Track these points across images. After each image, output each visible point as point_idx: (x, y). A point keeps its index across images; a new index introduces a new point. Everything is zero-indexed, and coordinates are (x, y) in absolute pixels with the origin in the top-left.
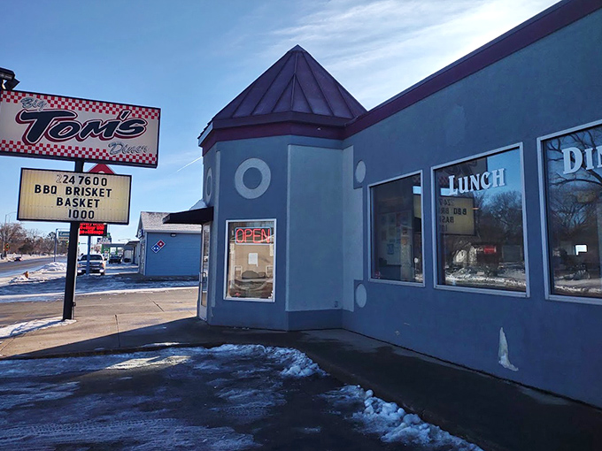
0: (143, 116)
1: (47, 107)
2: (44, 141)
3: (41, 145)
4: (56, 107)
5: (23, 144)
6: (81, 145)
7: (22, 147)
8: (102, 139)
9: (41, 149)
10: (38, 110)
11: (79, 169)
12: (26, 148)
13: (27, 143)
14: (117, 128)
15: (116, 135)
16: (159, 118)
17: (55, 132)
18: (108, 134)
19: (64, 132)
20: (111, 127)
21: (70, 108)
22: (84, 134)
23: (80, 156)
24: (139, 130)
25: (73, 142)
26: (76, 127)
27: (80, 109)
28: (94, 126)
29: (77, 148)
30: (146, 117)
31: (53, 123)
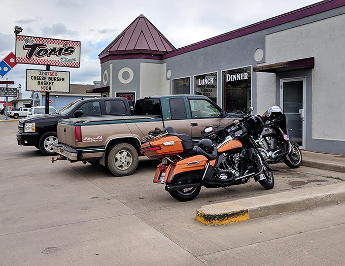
0: (73, 45)
1: (35, 42)
2: (34, 57)
3: (33, 59)
4: (38, 42)
5: (26, 59)
6: (49, 59)
7: (26, 60)
8: (57, 56)
9: (33, 61)
10: (31, 44)
11: (48, 69)
12: (28, 60)
13: (28, 59)
14: (63, 51)
15: (63, 54)
16: (80, 46)
17: (38, 53)
18: (60, 54)
19: (42, 53)
20: (61, 50)
21: (44, 42)
22: (50, 54)
23: (49, 63)
24: (72, 51)
25: (45, 58)
27: (48, 43)
28: (54, 50)
29: (47, 60)
31: (37, 49)
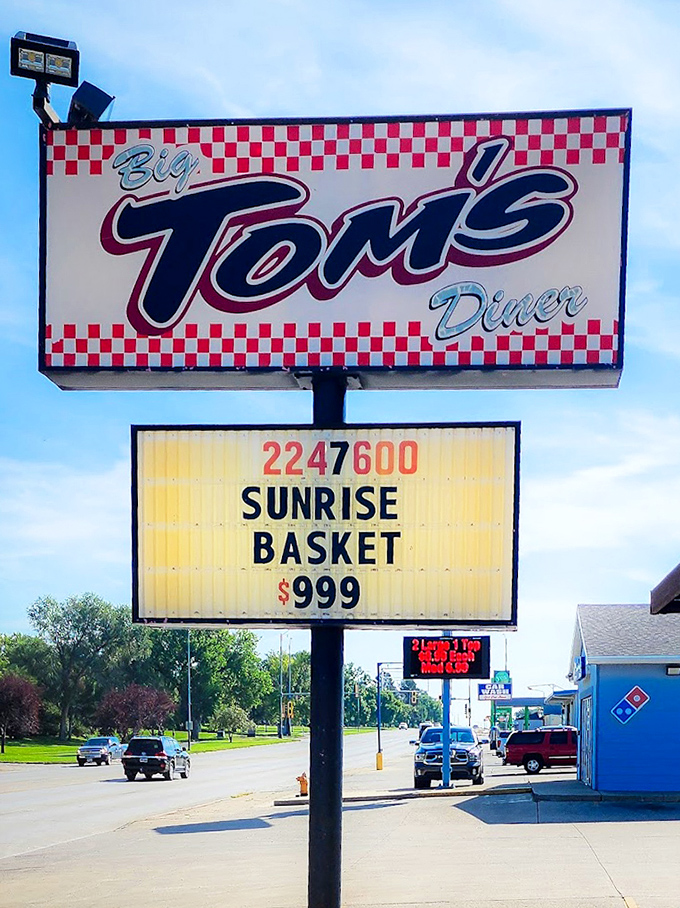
0: (559, 157)
1: (200, 176)
2: (198, 312)
3: (192, 331)
4: (231, 166)
5: (130, 332)
6: (327, 314)
7: (130, 346)
8: (403, 278)
9: (191, 346)
11: (329, 414)
12: (143, 345)
13: (143, 329)
14: (460, 226)
15: (455, 257)
16: (626, 156)
17: (234, 273)
18: (426, 255)
19: (267, 267)
20: (436, 217)
21: (280, 166)
22: (335, 269)
23: (326, 360)
24: (545, 220)
25: (298, 308)
26: (307, 240)
27: (318, 164)
28: (371, 226)
29: (314, 329)
30: (573, 157)
31: (227, 239)
